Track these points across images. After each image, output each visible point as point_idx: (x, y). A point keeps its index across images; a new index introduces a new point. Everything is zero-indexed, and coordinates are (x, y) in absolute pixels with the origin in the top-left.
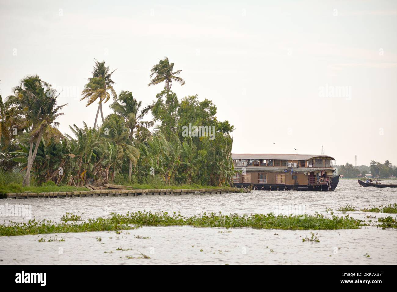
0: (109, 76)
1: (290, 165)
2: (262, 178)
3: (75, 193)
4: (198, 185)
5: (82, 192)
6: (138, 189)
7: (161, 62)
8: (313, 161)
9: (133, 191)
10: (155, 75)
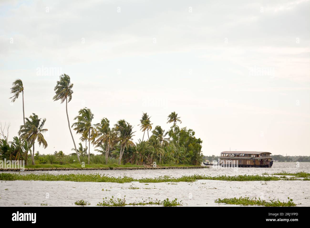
0: (149, 119)
1: (252, 156)
2: (240, 162)
3: (139, 168)
4: (188, 165)
5: (142, 167)
6: (164, 166)
7: (172, 113)
8: (262, 155)
9: (162, 167)
10: (170, 119)
